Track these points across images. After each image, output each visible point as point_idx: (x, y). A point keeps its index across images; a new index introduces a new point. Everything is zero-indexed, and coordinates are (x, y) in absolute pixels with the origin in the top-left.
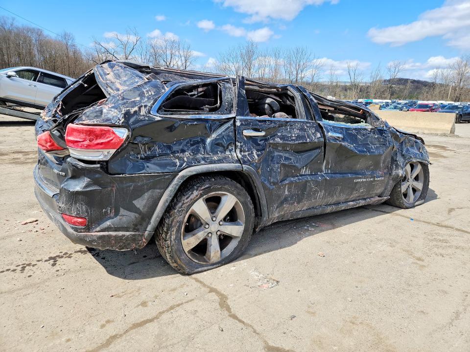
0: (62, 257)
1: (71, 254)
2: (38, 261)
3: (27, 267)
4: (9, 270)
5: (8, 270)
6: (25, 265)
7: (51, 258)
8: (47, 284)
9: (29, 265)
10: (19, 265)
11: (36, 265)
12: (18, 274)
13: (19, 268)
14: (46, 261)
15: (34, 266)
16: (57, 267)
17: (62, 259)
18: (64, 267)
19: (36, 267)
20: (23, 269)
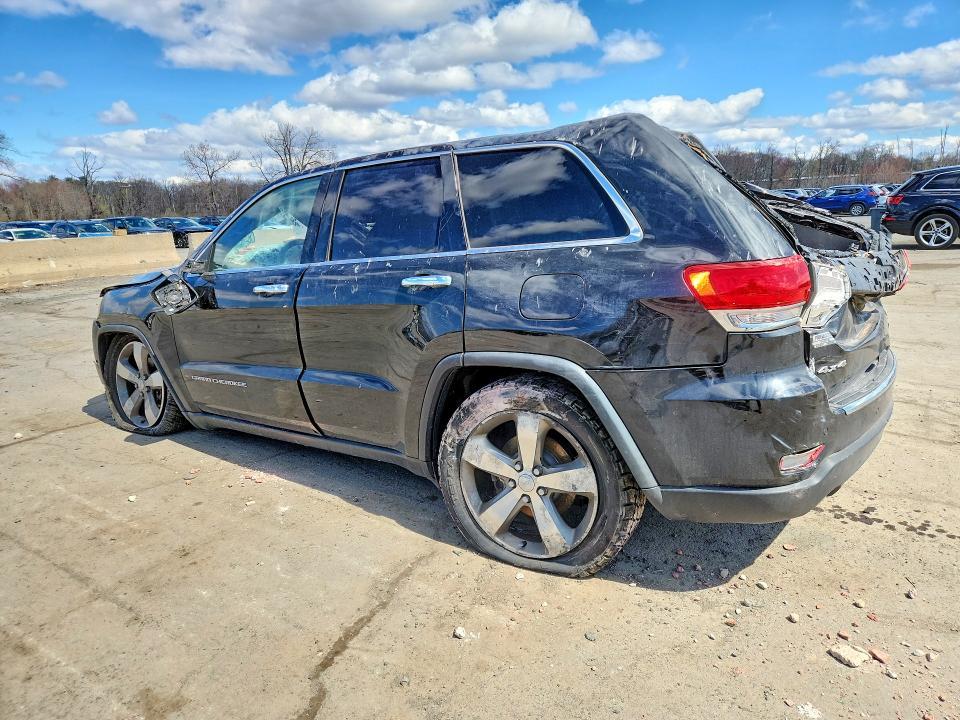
0: (848, 514)
1: (830, 511)
2: (891, 528)
3: (916, 525)
4: (949, 536)
5: (953, 537)
6: (918, 531)
7: (869, 522)
8: (897, 492)
9: (911, 529)
10: (929, 535)
11: (900, 523)
12: (936, 522)
13: (930, 531)
14: (880, 521)
15: (905, 523)
16: (869, 503)
17: (852, 510)
18: (859, 499)
19: (902, 520)
20: (924, 527)
